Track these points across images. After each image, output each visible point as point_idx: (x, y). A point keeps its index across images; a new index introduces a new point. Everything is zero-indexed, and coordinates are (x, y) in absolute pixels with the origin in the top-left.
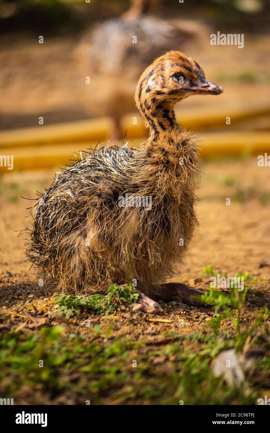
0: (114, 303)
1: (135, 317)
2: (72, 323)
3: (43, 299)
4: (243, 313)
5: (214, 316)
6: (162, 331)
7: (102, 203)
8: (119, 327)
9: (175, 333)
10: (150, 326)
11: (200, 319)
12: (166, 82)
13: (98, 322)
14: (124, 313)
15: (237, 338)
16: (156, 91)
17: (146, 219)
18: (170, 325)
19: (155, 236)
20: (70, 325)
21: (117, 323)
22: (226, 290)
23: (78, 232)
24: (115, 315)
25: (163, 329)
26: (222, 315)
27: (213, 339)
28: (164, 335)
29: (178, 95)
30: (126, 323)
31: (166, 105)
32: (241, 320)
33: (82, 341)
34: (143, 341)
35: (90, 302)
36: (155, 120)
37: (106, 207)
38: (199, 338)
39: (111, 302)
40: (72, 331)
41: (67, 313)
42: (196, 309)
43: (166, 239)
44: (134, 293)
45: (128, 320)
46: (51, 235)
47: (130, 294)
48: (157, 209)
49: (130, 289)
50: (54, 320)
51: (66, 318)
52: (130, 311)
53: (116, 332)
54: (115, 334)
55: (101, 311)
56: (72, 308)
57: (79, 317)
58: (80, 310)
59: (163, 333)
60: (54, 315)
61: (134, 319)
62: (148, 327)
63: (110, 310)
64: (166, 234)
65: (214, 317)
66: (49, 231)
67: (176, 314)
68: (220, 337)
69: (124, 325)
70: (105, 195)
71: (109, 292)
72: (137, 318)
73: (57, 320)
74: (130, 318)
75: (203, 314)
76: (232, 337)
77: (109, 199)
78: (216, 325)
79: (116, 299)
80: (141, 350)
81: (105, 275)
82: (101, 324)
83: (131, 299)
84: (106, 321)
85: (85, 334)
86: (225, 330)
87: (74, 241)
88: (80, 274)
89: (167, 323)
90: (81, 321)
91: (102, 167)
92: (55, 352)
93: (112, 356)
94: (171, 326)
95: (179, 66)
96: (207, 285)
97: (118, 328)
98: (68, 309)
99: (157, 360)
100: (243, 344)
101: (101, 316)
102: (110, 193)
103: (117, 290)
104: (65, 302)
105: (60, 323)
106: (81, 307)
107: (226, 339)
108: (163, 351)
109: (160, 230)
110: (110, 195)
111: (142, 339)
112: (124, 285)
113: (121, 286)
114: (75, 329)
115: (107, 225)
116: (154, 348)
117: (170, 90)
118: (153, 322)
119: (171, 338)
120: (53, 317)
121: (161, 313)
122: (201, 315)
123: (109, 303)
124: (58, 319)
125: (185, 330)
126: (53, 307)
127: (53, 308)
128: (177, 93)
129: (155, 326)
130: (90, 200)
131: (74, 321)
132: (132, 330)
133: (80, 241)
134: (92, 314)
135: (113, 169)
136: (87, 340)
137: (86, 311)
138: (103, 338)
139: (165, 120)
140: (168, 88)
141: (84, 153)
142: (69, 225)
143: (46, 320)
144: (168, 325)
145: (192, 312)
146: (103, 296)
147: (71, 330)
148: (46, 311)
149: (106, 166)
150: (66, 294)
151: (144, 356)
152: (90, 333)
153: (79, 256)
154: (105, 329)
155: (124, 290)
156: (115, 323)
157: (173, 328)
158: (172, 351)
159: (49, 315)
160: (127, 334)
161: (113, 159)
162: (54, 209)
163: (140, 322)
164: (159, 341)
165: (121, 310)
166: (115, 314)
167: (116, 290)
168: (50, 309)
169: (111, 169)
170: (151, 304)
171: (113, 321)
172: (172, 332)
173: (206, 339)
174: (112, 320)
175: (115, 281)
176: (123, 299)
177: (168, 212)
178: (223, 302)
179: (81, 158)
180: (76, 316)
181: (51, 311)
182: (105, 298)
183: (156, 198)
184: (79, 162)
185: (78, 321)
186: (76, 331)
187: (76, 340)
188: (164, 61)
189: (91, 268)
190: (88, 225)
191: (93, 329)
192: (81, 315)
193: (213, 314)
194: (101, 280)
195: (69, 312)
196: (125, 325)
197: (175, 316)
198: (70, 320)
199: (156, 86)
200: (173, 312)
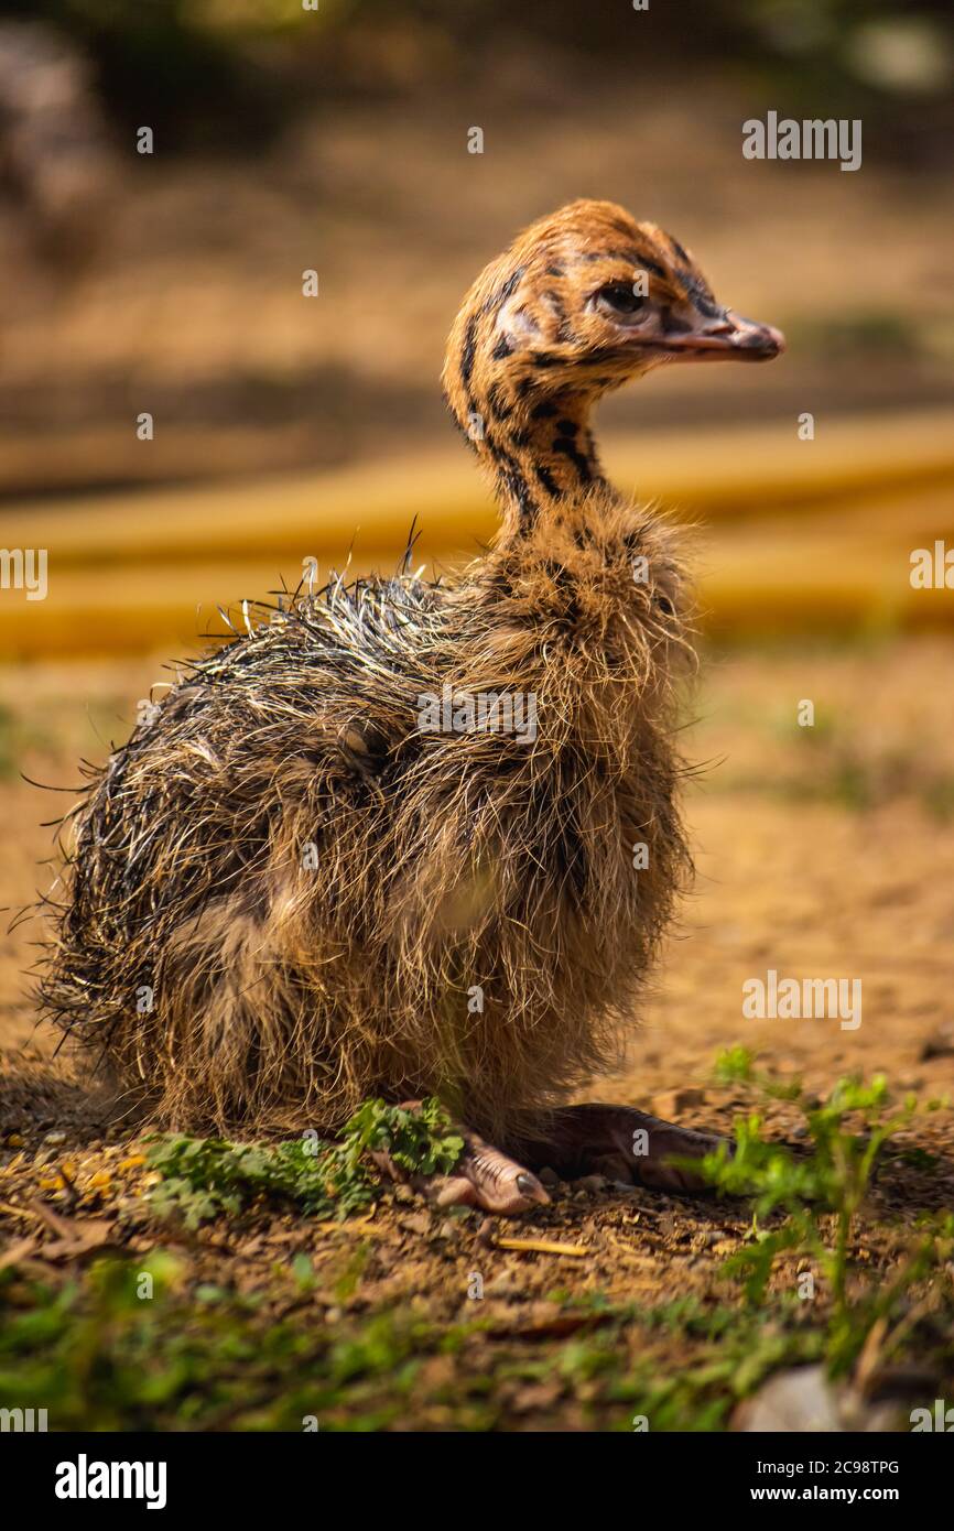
0: (371, 1173)
1: (446, 1230)
2: (207, 1246)
3: (99, 1150)
4: (856, 1230)
5: (747, 1235)
6: (550, 1288)
7: (323, 785)
8: (386, 1264)
9: (599, 1296)
10: (505, 1267)
11: (693, 1248)
12: (572, 319)
13: (308, 1246)
14: (407, 1213)
15: (832, 1324)
16: (532, 352)
17: (496, 840)
18: (579, 1264)
19: (531, 903)
20: (201, 1252)
21: (378, 1250)
22: (792, 1140)
23: (235, 902)
24: (373, 1220)
25: (553, 1278)
26: (777, 1232)
27: (743, 1323)
28: (556, 1302)
29: (617, 366)
30: (413, 1249)
31: (569, 404)
32: (849, 1254)
33: (244, 1314)
34: (477, 1322)
35: (280, 1167)
36: (525, 459)
37: (341, 797)
38: (688, 1318)
39: (359, 1171)
40: (206, 1277)
41: (190, 1205)
42: (679, 1206)
43: (571, 914)
44: (445, 1136)
45: (421, 1241)
46: (132, 916)
47: (430, 1139)
48: (538, 803)
49: (432, 1121)
50: (141, 1230)
51: (185, 1225)
52: (430, 1207)
53: (373, 1286)
54: (371, 1293)
55: (320, 1204)
56: (212, 1186)
57: (235, 1225)
58: (239, 1197)
59: (553, 1294)
60: (139, 1214)
61: (444, 1239)
62: (494, 1270)
63: (354, 1200)
64: (569, 900)
65: (746, 1241)
66: (125, 903)
67: (604, 1223)
68: (769, 1319)
69: (406, 1258)
70: (335, 752)
71: (354, 1131)
72: (456, 1234)
73: (150, 1230)
74: (430, 1231)
75: (707, 1226)
76: (815, 1317)
77: (353, 770)
78: (753, 1272)
79: (376, 1156)
80: (468, 1358)
81: (332, 1065)
82: (319, 1252)
83: (433, 1158)
84: (340, 1241)
85: (257, 1288)
86: (787, 1292)
87: (221, 933)
88: (239, 1061)
89: (569, 1256)
90: (243, 1239)
91: (323, 651)
92: (140, 1354)
93: (359, 1375)
94: (584, 1268)
95: (620, 258)
96: (722, 1119)
97: (383, 1271)
98: (194, 1190)
99: (526, 1399)
100: (858, 1348)
101: (317, 1223)
102: (356, 748)
103: (383, 1123)
104: (184, 1165)
105: (164, 1244)
106: (245, 1186)
107: (789, 1326)
108: (553, 1362)
109: (548, 884)
110: (356, 753)
111: (471, 1315)
112: (407, 1105)
113: (397, 1108)
114: (217, 1268)
115: (345, 864)
116: (519, 1350)
117: (586, 347)
118: (517, 1250)
119: (584, 1314)
120: (136, 1220)
121: (545, 1219)
122: (698, 1230)
123: (350, 1173)
124: (155, 1229)
125: (636, 1286)
126: (139, 1183)
127: (137, 1186)
128: (616, 359)
129: (523, 1266)
130: (282, 772)
131: (217, 1238)
132: (434, 1280)
133: (242, 933)
134: (285, 1215)
135: (365, 658)
136: (265, 1310)
137: (262, 1203)
138: (326, 1308)
139: (560, 460)
140: (579, 342)
141: (257, 607)
142: (200, 872)
143: (110, 1230)
144: (572, 1263)
145: (662, 1217)
146: (330, 1146)
147: (204, 1270)
148: (110, 1196)
149: (339, 647)
150: (188, 1135)
151: (479, 1382)
152: (274, 1284)
153: (237, 993)
154: (334, 1271)
155: (410, 1123)
156: (373, 1250)
157: (591, 1277)
158: (584, 1366)
159: (122, 1212)
160: (415, 1292)
161: (364, 621)
162: (143, 817)
163: (466, 1250)
164: (538, 1322)
165: (395, 1199)
166: (370, 1216)
167: (379, 1125)
168: (127, 1190)
169: (360, 657)
170: (504, 1176)
171: (364, 1243)
172: (587, 1293)
173: (716, 1325)
174: (361, 1238)
175: (372, 1089)
176: (405, 1158)
177: (576, 813)
178: (787, 1184)
179: (246, 628)
180: (225, 1218)
181: (128, 1196)
182: (338, 1154)
183: (533, 755)
184: (240, 641)
185: (232, 1239)
186: (222, 1278)
187: (221, 1312)
188: (556, 239)
189: (280, 1039)
190: (273, 867)
191: (288, 1269)
192: (243, 1217)
193: (742, 1229)
194: (320, 1084)
195: (197, 1204)
196: (410, 1261)
197: (600, 1230)
198: (201, 1234)
199: (532, 335)
200: (590, 1214)
